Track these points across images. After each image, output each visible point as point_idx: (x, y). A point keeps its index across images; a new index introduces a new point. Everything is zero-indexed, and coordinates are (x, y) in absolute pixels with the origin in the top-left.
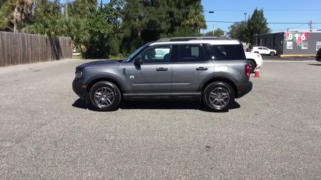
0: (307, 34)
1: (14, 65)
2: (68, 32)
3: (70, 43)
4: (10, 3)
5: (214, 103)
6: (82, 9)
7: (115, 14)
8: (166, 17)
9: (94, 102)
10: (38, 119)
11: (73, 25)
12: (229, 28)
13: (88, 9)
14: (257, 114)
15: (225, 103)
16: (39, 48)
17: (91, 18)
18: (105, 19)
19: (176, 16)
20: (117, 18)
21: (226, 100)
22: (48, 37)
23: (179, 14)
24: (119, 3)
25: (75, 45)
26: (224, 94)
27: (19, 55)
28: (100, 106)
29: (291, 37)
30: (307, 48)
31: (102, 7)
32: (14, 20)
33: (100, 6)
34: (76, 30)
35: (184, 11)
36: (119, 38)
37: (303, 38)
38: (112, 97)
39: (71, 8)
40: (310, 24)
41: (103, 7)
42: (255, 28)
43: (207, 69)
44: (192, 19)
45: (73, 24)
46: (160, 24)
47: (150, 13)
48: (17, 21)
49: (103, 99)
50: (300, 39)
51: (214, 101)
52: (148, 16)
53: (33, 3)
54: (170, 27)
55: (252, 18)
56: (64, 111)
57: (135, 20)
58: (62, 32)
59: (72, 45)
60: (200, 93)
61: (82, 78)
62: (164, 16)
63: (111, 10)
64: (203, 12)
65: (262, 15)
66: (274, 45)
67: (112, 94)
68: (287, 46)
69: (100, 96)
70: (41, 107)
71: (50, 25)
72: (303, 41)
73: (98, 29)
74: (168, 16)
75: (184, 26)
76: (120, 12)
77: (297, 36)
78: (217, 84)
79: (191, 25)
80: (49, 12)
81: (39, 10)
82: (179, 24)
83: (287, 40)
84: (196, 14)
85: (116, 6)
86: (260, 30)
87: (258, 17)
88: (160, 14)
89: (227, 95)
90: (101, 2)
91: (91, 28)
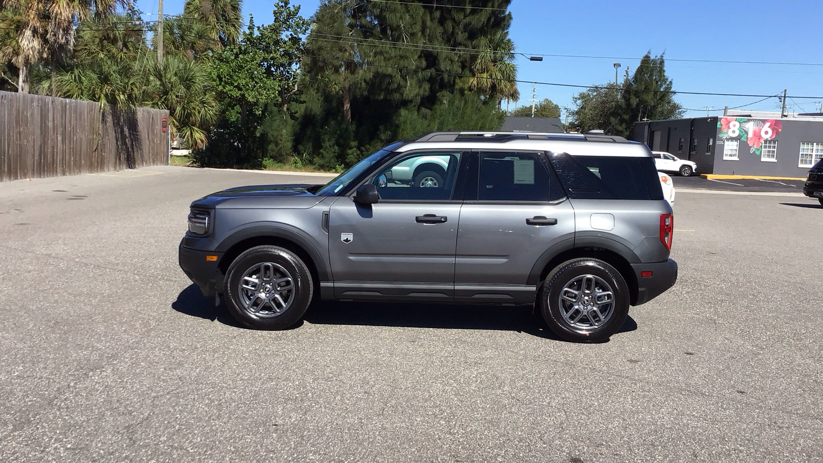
0: (775, 125)
1: (16, 178)
2: (163, 97)
3: (165, 126)
4: (10, 15)
5: (572, 318)
6: (200, 36)
7: (287, 54)
8: (418, 67)
9: (239, 303)
10: (80, 347)
11: (174, 79)
12: (575, 99)
13: (217, 38)
14: (690, 351)
15: (602, 317)
16: (82, 136)
17: (221, 61)
18: (260, 65)
19: (444, 65)
20: (290, 64)
21: (604, 308)
22: (108, 108)
23: (452, 61)
24: (297, 25)
25: (179, 130)
26: (599, 292)
27: (31, 151)
28: (253, 314)
29: (736, 129)
30: (774, 160)
31: (251, 34)
32: (21, 59)
33: (248, 32)
34: (182, 90)
35: (463, 52)
36: (292, 116)
37: (767, 132)
38: (290, 291)
39: (172, 33)
40: (783, 98)
41: (256, 33)
42: (642, 102)
43: (555, 222)
44: (485, 75)
45: (176, 74)
46: (402, 83)
47: (376, 54)
48: (27, 61)
49: (263, 295)
50: (757, 136)
51: (571, 312)
52: (370, 64)
53: (73, 17)
54: (427, 93)
55: (636, 77)
56: (153, 324)
57: (337, 70)
58: (146, 97)
59: (172, 129)
60: (534, 288)
61: (208, 235)
62: (413, 63)
63: (277, 43)
64: (512, 56)
65: (661, 71)
66: (692, 148)
67: (288, 283)
68: (725, 152)
69: (254, 285)
70: (88, 308)
71: (115, 77)
72: (766, 141)
73: (240, 89)
74: (424, 63)
75: (462, 91)
76: (298, 49)
77: (750, 127)
78: (583, 264)
79: (480, 90)
80: (114, 41)
81: (87, 35)
82: (451, 87)
83: (725, 136)
84: (495, 61)
85: (288, 33)
86: (654, 107)
87: (651, 75)
88: (402, 57)
89: (609, 296)
90: (251, 21)
91: (220, 88)
